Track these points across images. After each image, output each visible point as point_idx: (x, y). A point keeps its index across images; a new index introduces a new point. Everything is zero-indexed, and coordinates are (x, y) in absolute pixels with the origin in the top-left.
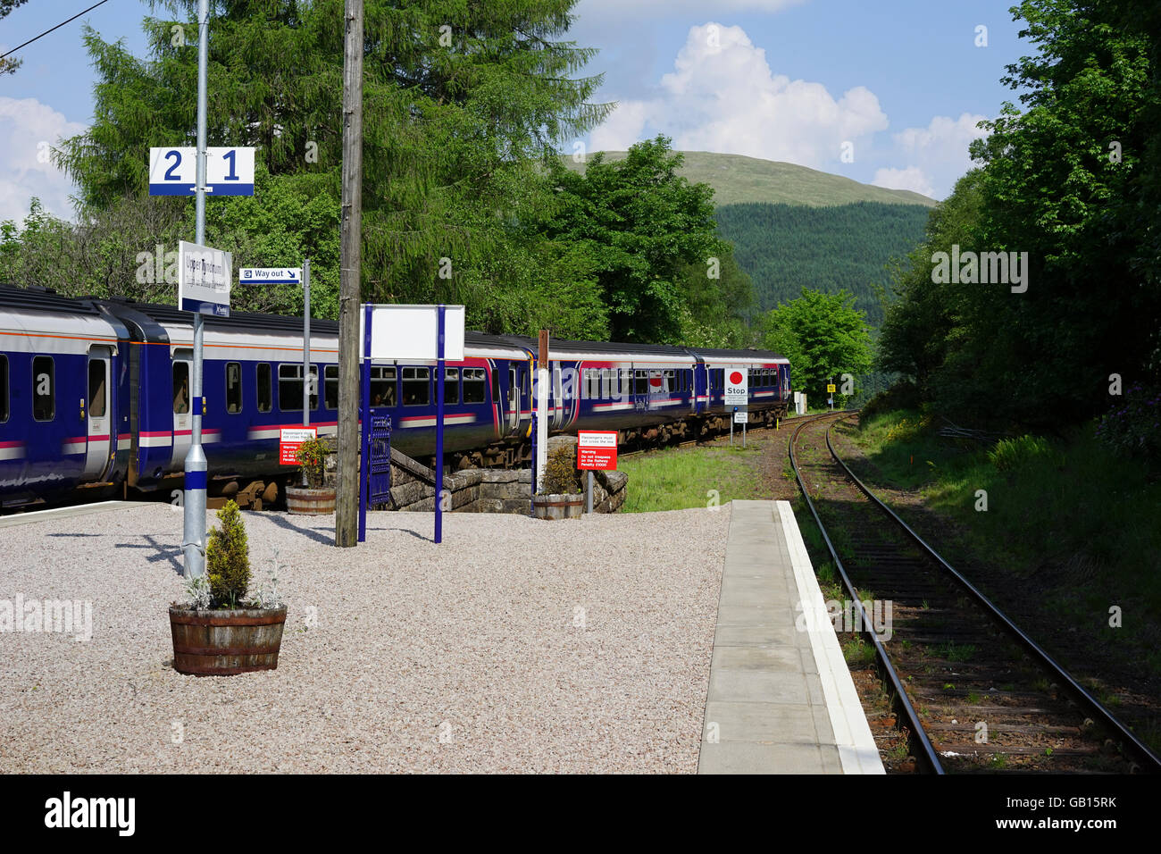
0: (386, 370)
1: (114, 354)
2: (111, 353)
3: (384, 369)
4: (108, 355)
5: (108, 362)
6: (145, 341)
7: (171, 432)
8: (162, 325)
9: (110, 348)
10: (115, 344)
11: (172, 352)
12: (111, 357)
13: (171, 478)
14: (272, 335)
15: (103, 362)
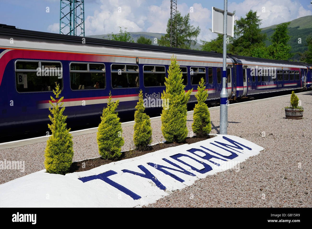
0: (281, 71)
1: (232, 67)
2: (231, 67)
3: (280, 71)
4: (230, 67)
5: (231, 69)
6: (238, 64)
7: (243, 87)
8: (240, 60)
9: (231, 66)
10: (232, 64)
11: (243, 66)
12: (231, 68)
13: (243, 98)
14: (260, 62)
15: (230, 69)
